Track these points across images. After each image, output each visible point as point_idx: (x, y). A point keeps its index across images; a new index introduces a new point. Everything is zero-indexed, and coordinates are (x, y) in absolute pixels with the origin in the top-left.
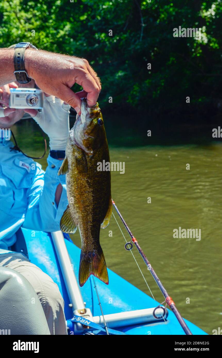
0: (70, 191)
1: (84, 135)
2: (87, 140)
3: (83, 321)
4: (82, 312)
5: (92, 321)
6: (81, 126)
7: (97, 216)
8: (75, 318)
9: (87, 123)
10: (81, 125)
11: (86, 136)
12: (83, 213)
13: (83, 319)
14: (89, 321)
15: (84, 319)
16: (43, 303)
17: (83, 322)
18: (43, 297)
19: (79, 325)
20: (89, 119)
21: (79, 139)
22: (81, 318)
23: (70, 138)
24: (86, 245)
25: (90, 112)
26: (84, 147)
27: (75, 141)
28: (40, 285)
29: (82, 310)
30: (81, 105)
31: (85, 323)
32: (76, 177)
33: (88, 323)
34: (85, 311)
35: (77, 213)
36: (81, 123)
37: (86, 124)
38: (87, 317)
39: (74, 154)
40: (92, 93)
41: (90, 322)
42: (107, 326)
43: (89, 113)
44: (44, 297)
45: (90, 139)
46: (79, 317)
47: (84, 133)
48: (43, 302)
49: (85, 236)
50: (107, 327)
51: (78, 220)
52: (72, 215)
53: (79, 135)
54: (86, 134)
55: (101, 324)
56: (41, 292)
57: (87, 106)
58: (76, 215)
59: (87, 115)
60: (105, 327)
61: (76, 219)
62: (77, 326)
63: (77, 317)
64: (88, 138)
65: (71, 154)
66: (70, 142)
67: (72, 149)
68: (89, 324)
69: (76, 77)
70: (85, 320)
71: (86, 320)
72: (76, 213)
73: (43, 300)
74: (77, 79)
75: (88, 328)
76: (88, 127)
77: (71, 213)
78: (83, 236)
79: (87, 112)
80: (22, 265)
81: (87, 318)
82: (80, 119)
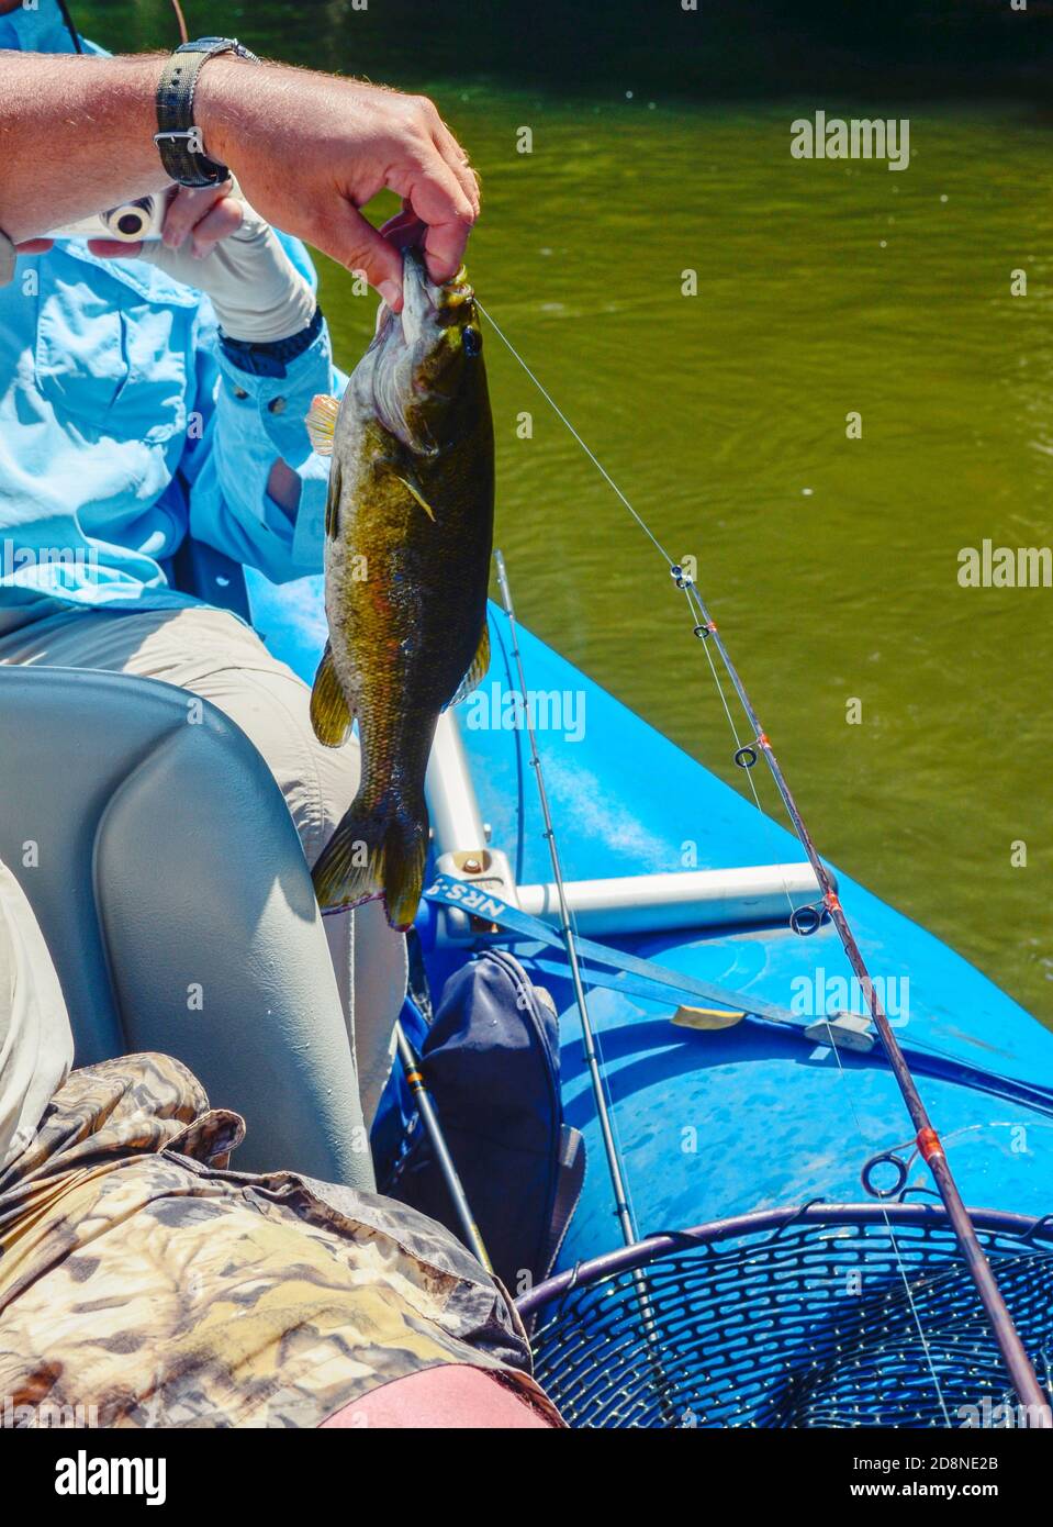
0: (340, 590)
1: (414, 388)
2: (423, 407)
3: (472, 903)
4: (471, 863)
5: (513, 904)
6: (401, 351)
7: (430, 688)
8: (441, 885)
9: (426, 343)
10: (403, 347)
11: (420, 394)
12: (380, 674)
13: (473, 893)
14: (498, 903)
15: (480, 893)
16: (313, 824)
17: (474, 905)
18: (312, 801)
19: (458, 914)
20: (434, 327)
21: (390, 404)
22: (465, 890)
23: (357, 394)
24: (373, 786)
25: (440, 305)
26: (406, 434)
27: (378, 409)
28: (303, 752)
29: (472, 855)
30: (403, 273)
31: (482, 909)
32: (367, 543)
33: (495, 912)
34: (487, 860)
35: (359, 672)
36: (403, 342)
37: (420, 346)
38: (488, 888)
39: (369, 454)
40: (449, 228)
41: (502, 908)
42: (571, 929)
43: (437, 307)
44: (315, 800)
45: (435, 404)
46: (457, 882)
47: (414, 384)
48: (313, 820)
49: (377, 754)
50: (573, 933)
51: (357, 695)
52: (340, 677)
53: (394, 386)
54: (422, 383)
55: (547, 917)
56: (305, 781)
57: (428, 279)
58: (354, 678)
59: (426, 314)
60: (566, 930)
61: (353, 692)
62: (449, 920)
63: (450, 881)
64: (427, 402)
65: (358, 454)
66: (358, 410)
67: (363, 438)
68: (498, 917)
69: (387, 170)
70: (482, 898)
71: (488, 897)
72: (354, 669)
73: (313, 811)
74: (391, 175)
75: (495, 930)
76: (428, 358)
77: (337, 672)
78: (371, 755)
79: (427, 301)
80: (231, 665)
81: (493, 890)
82: (396, 324)
